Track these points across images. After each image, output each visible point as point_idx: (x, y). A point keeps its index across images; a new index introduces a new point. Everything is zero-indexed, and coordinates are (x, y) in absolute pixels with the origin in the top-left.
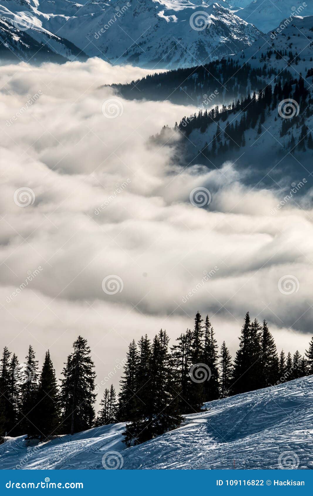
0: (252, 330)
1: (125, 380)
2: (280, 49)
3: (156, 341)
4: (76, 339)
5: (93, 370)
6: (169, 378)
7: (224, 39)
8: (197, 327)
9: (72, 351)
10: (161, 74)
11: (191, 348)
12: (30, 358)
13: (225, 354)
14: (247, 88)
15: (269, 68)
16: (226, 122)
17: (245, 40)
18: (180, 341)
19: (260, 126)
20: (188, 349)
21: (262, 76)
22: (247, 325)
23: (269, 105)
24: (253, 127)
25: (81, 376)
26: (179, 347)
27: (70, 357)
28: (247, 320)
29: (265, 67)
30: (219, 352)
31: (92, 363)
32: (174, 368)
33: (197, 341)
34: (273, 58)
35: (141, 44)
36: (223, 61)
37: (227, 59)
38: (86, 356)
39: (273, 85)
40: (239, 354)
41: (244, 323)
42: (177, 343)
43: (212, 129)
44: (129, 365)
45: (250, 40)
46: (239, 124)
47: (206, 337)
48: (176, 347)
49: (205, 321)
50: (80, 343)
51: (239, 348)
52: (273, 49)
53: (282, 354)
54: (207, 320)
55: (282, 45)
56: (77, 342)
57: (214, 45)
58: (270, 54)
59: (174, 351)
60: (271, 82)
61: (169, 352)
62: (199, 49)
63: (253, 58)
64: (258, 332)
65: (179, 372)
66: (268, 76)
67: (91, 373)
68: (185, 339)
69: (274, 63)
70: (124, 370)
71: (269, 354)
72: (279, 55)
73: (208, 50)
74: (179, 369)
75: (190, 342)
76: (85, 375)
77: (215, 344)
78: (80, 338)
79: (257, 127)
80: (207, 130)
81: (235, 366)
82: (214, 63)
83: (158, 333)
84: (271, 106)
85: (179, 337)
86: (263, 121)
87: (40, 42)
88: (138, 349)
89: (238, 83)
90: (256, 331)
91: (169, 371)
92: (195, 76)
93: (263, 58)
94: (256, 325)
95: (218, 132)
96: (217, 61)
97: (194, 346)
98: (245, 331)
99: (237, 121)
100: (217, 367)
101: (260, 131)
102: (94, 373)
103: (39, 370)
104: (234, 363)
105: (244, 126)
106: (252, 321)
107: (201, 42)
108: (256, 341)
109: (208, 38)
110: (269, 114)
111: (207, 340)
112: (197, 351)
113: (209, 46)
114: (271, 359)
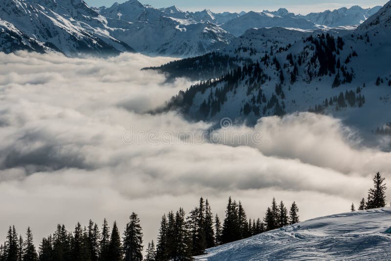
0: (233, 207)
1: (160, 237)
2: (245, 46)
3: (177, 214)
4: (131, 214)
5: (141, 232)
6: (185, 235)
7: (213, 41)
8: (201, 206)
9: (129, 221)
10: (178, 61)
11: (198, 218)
12: (105, 226)
13: (217, 221)
14: (227, 68)
15: (239, 57)
16: (216, 88)
17: (225, 41)
18: (192, 214)
19: (235, 90)
20: (196, 218)
21: (236, 62)
22: (230, 204)
23: (240, 78)
24: (231, 90)
25: (135, 235)
26: (191, 217)
27: (128, 225)
28: (230, 201)
29: (237, 56)
30: (214, 220)
31: (141, 228)
32: (188, 230)
33: (201, 214)
34: (242, 51)
35: (166, 44)
36: (213, 53)
37: (216, 52)
38: (137, 224)
39: (242, 66)
40: (225, 221)
41: (228, 203)
42: (190, 215)
43: (208, 91)
44: (162, 229)
45: (228, 41)
46: (223, 89)
47: (206, 211)
48: (189, 217)
49: (205, 202)
50: (134, 216)
51: (226, 217)
52: (241, 47)
53: (250, 220)
54: (207, 202)
55: (246, 43)
56: (132, 216)
57: (208, 44)
58: (239, 49)
59: (188, 220)
60: (241, 65)
61: (185, 220)
62: (199, 47)
63: (230, 51)
64: (236, 208)
65: (191, 232)
66: (239, 62)
67: (140, 234)
68: (194, 213)
69: (242, 54)
70: (159, 232)
71: (243, 221)
72: (245, 50)
73: (205, 47)
74: (191, 230)
75: (197, 214)
76: (137, 235)
77: (211, 215)
78: (133, 213)
79: (233, 90)
80: (205, 92)
81: (223, 228)
82: (208, 54)
83: (179, 210)
84: (241, 78)
85: (191, 211)
86: (237, 87)
87: (108, 44)
88: (168, 219)
89: (222, 65)
90: (235, 207)
91: (185, 231)
92: (198, 61)
93: (236, 51)
94: (235, 204)
95: (211, 94)
96: (210, 53)
97: (199, 217)
98: (229, 208)
99: (222, 87)
100: (213, 228)
101: (235, 93)
102: (142, 233)
103: (110, 232)
104: (223, 226)
105: (226, 90)
106: (232, 202)
107: (200, 42)
108: (235, 213)
109: (204, 40)
110: (240, 83)
111: (207, 213)
112: (201, 220)
113: (205, 44)
114: (243, 223)
